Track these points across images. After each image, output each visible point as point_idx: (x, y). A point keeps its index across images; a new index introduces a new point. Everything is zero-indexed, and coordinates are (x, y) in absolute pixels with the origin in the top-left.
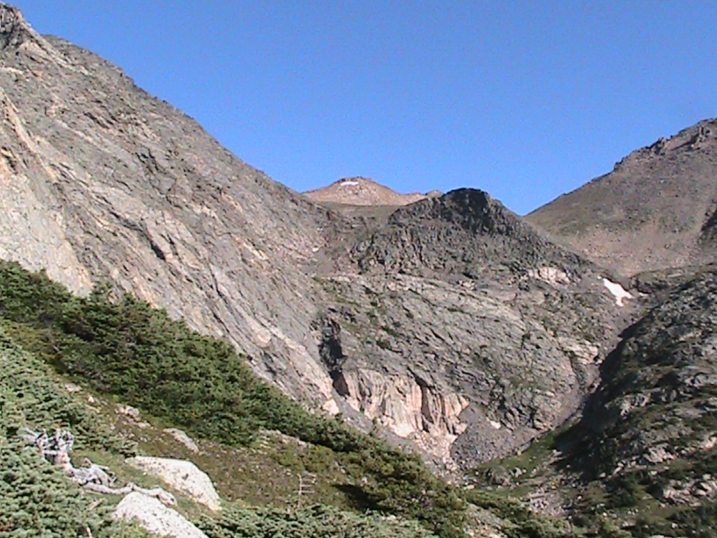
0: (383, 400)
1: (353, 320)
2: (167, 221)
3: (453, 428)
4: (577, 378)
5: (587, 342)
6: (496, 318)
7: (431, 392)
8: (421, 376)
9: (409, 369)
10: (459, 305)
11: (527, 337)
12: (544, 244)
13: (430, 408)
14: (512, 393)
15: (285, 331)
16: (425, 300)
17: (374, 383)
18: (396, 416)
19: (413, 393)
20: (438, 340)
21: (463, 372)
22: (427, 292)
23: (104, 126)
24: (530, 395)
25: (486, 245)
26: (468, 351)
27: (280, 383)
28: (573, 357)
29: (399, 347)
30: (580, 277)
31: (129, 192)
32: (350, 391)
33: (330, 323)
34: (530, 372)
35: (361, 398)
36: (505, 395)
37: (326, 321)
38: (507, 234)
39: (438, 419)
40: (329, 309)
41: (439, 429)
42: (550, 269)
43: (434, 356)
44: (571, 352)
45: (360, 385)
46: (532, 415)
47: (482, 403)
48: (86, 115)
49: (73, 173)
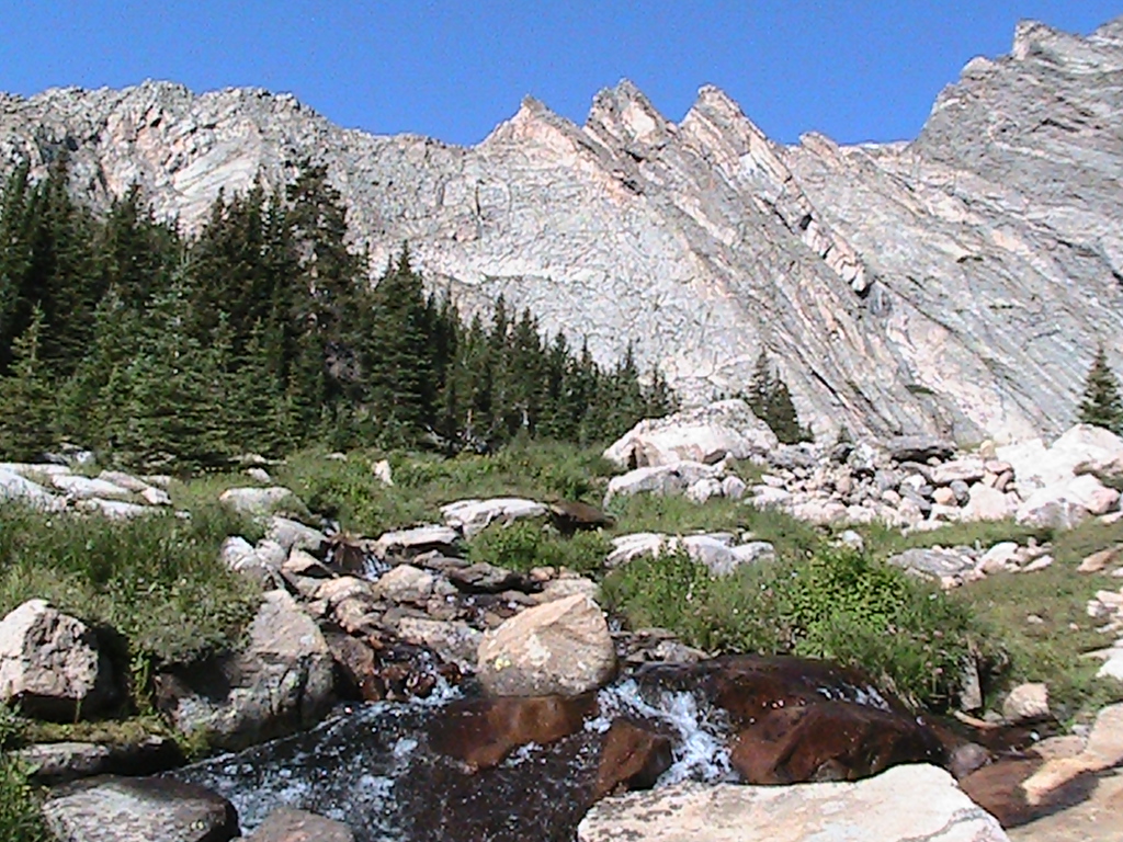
23: (1072, 130)
31: (1086, 207)
48: (1045, 123)
49: (1003, 203)
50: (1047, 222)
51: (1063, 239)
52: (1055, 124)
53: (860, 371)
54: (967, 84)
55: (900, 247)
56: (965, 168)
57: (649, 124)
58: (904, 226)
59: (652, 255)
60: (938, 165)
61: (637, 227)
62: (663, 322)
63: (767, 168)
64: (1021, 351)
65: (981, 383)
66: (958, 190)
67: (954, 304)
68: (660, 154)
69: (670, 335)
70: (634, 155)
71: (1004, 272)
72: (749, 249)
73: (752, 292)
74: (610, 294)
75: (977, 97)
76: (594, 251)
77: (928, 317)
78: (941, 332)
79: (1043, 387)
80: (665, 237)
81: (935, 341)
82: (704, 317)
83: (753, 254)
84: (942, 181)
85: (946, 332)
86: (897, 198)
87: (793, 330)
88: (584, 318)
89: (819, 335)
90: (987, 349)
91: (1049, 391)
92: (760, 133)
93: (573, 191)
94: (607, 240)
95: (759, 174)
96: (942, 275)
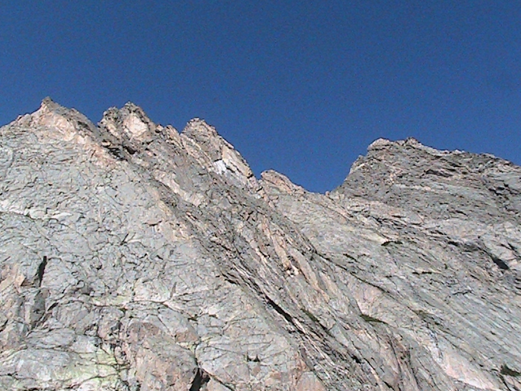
2: (507, 230)
23: (447, 176)
31: (466, 218)
48: (427, 173)
49: (405, 219)
50: (439, 229)
51: (452, 240)
52: (435, 173)
53: (315, 302)
54: (374, 153)
55: (337, 236)
56: (375, 199)
57: (143, 127)
58: (338, 225)
59: (126, 204)
60: (357, 199)
61: (116, 182)
62: (127, 254)
63: (234, 169)
64: (445, 304)
65: (415, 329)
66: (372, 213)
67: (384, 272)
68: (148, 147)
69: (133, 266)
70: (127, 148)
71: (419, 250)
72: (215, 208)
73: (214, 238)
74: (81, 230)
75: (380, 160)
76: (75, 199)
77: (364, 281)
78: (374, 292)
79: (469, 331)
80: (140, 190)
81: (371, 299)
82: (167, 253)
83: (218, 212)
84: (360, 208)
85: (380, 292)
86: (332, 208)
87: (250, 266)
88: (49, 245)
89: (274, 270)
90: (415, 304)
91: (474, 334)
92: (230, 145)
93: (67, 157)
94: (88, 191)
95: (228, 174)
96: (372, 254)
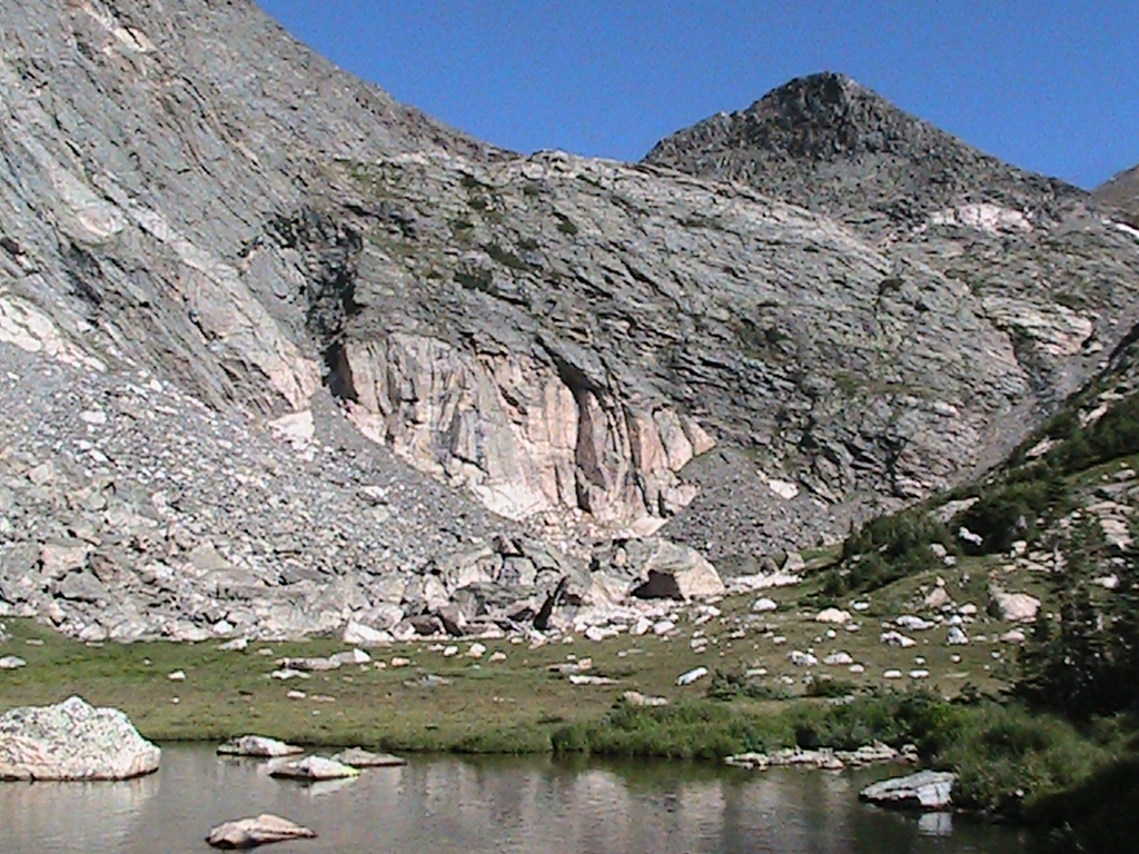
0: (457, 417)
1: (408, 232)
3: (661, 500)
4: (1033, 384)
5: (1064, 310)
6: (809, 244)
7: (602, 404)
8: (571, 358)
9: (539, 341)
10: (709, 215)
11: (891, 285)
12: (970, 159)
13: (598, 446)
14: (837, 407)
15: (176, 223)
16: (617, 201)
17: (427, 366)
18: (492, 463)
19: (551, 406)
20: (640, 285)
21: (706, 363)
22: (626, 183)
24: (887, 412)
25: (839, 179)
26: (724, 315)
27: (108, 326)
28: (1021, 339)
29: (518, 291)
30: (1056, 218)
32: (359, 388)
33: (342, 235)
34: (896, 361)
35: (389, 411)
36: (815, 414)
37: (330, 232)
38: (887, 150)
39: (620, 477)
40: (348, 206)
41: (619, 504)
42: (983, 207)
43: (626, 324)
44: (1017, 327)
45: (389, 375)
46: (890, 462)
47: (755, 442)
